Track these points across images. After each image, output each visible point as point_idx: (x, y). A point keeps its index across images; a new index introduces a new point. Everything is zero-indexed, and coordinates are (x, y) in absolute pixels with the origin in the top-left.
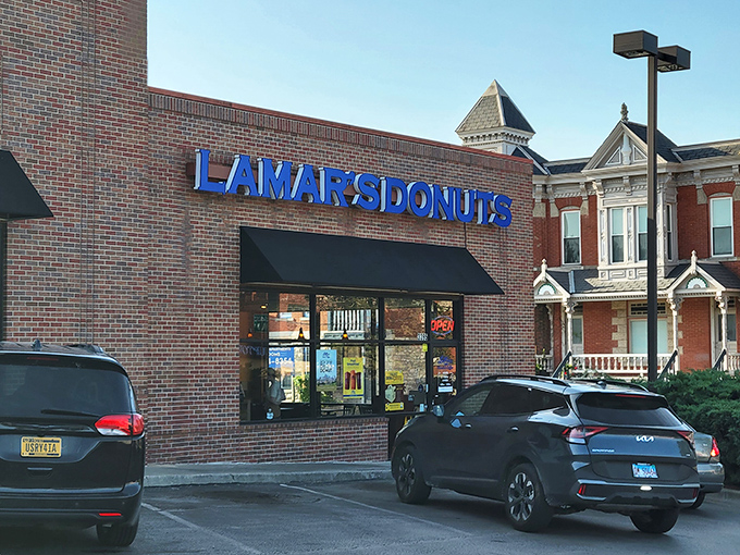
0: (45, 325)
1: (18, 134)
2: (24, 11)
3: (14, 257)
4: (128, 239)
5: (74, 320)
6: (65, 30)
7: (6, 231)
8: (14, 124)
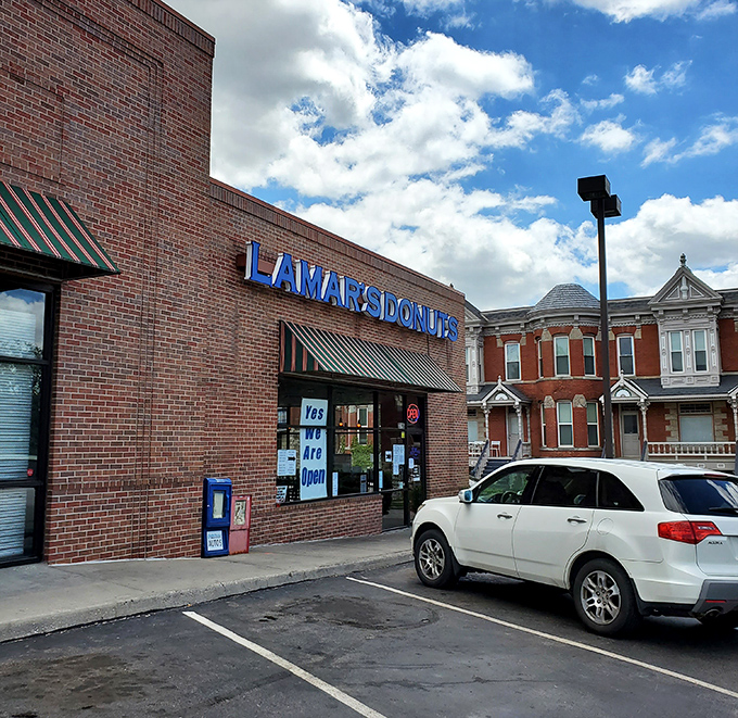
0: (99, 404)
1: (77, 188)
2: (90, 58)
3: (67, 324)
4: (189, 318)
5: (131, 400)
6: (132, 91)
7: (60, 293)
8: (74, 175)
